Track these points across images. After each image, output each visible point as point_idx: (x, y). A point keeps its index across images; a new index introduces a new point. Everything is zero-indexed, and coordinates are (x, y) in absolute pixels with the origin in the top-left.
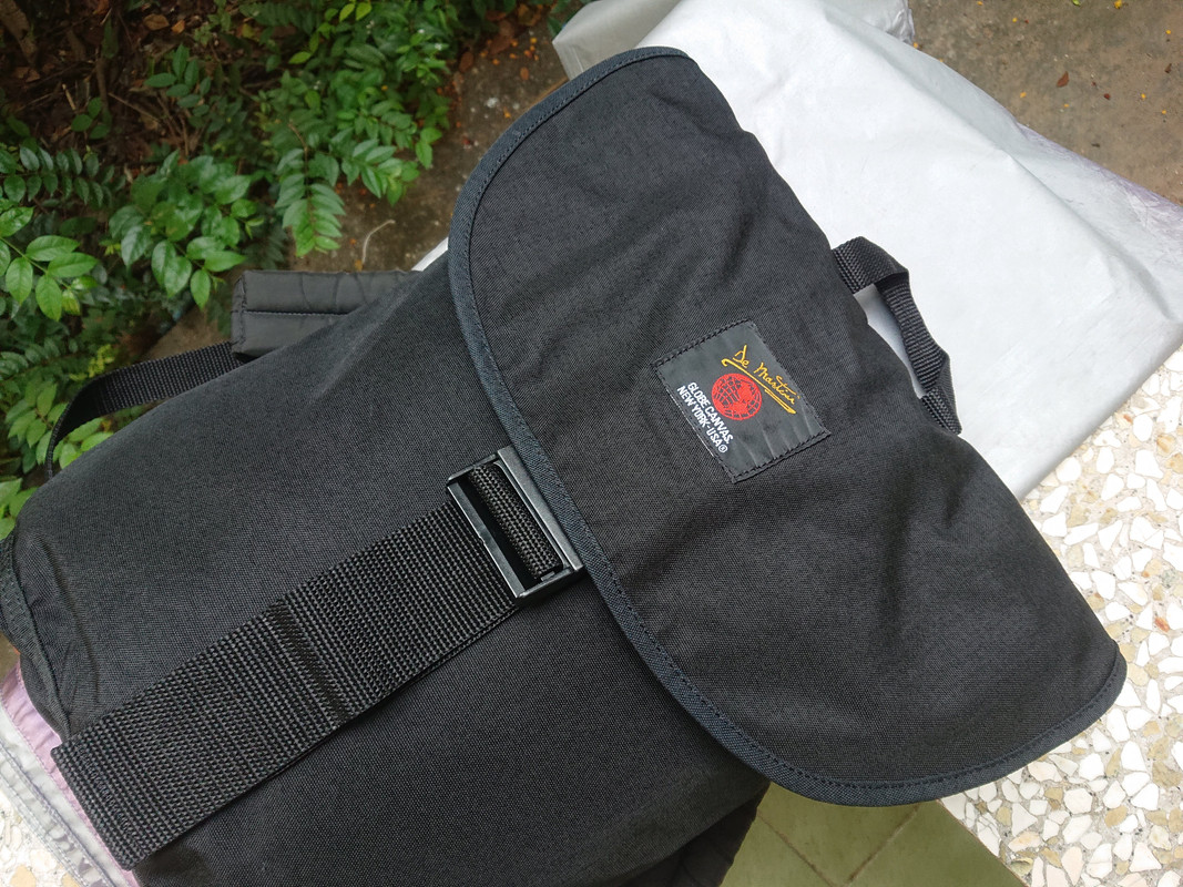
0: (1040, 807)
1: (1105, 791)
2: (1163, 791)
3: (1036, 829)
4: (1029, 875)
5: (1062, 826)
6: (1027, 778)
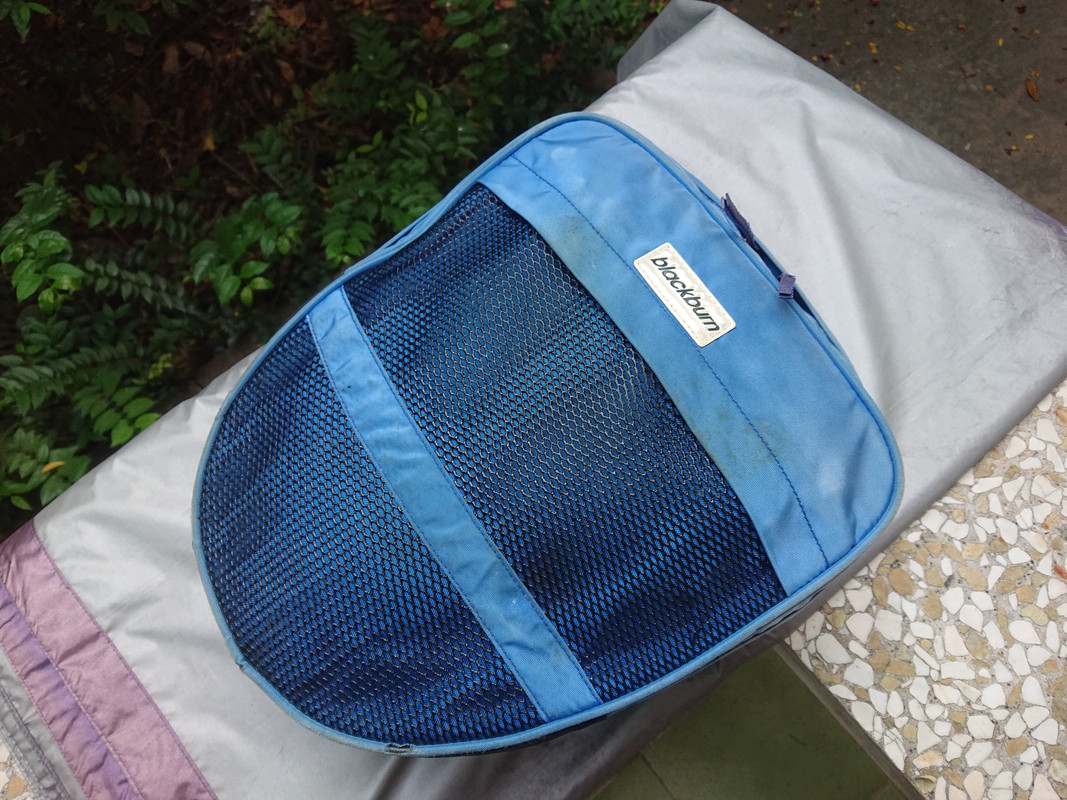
0: (944, 728)
1: (1006, 720)
2: (1062, 727)
3: (940, 749)
4: (932, 793)
5: (966, 749)
6: (933, 699)
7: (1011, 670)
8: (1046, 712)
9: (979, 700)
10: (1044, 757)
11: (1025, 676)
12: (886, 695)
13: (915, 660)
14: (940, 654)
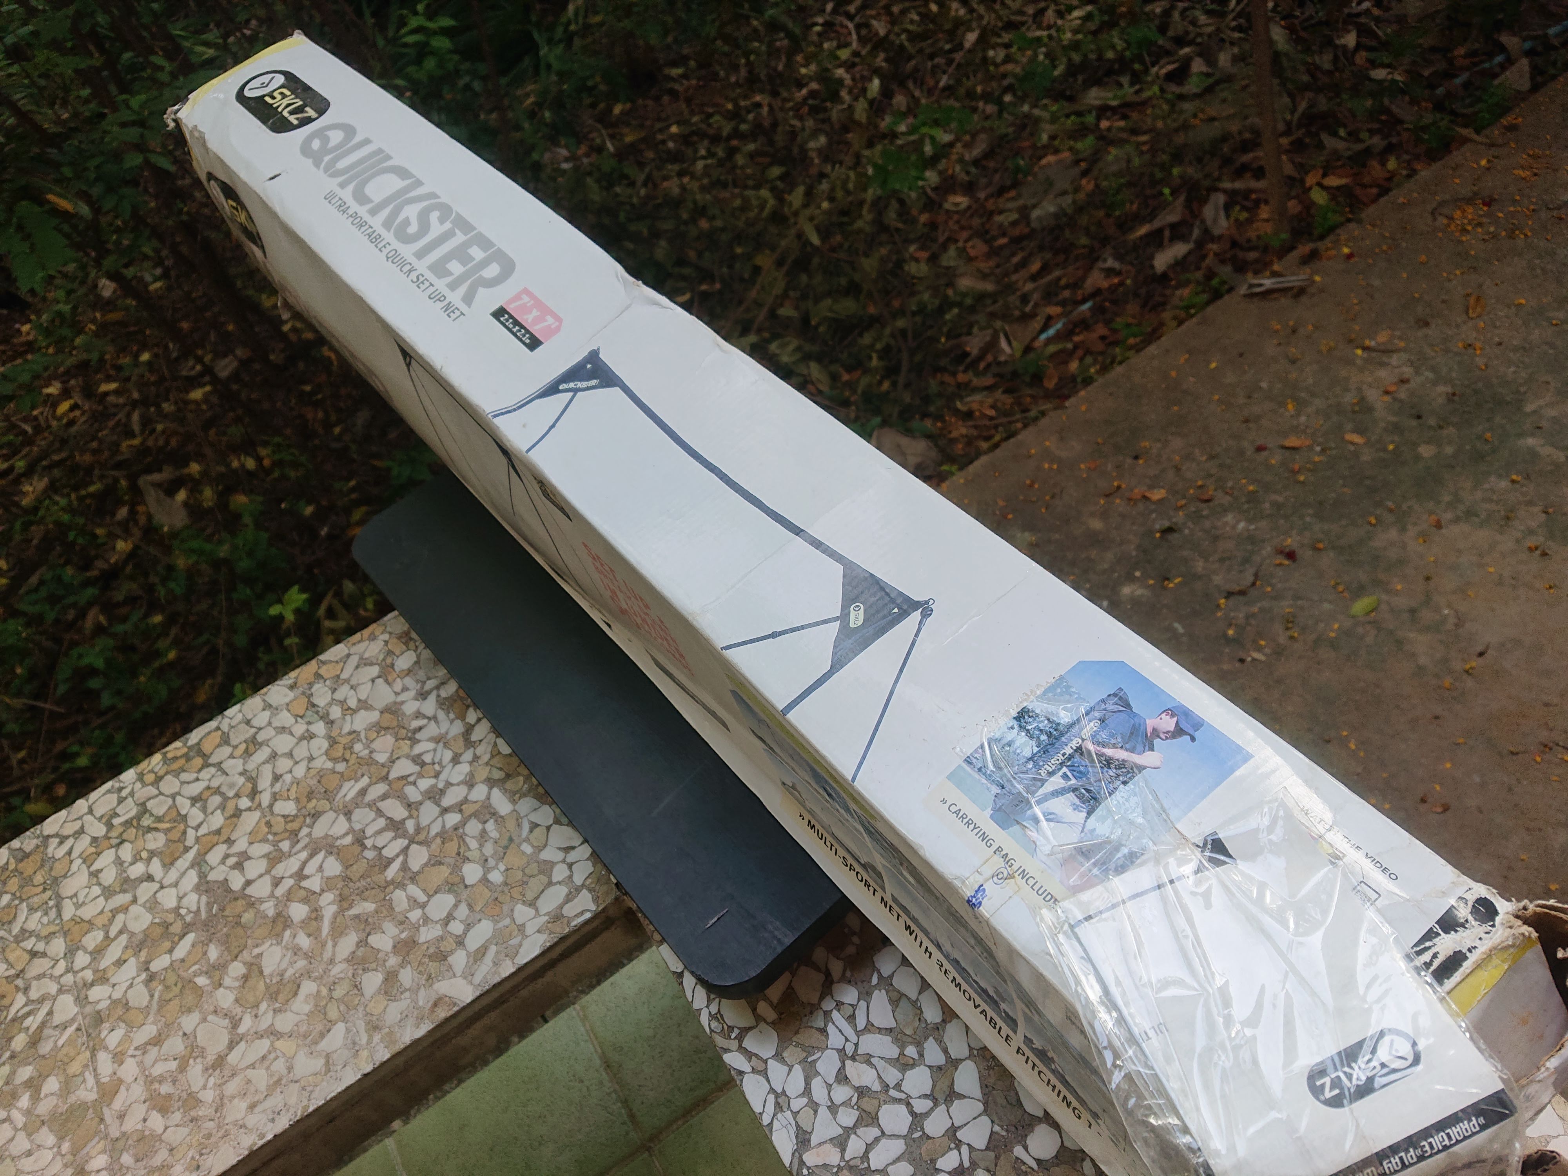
0: (848, 1117)
1: (928, 1114)
2: (997, 1128)
3: (841, 1142)
5: (869, 1147)
6: (842, 1078)
7: (945, 1051)
8: (980, 1107)
9: (898, 1087)
10: (967, 1164)
11: (962, 1060)
12: (786, 1069)
13: (831, 1028)
14: (861, 1023)
